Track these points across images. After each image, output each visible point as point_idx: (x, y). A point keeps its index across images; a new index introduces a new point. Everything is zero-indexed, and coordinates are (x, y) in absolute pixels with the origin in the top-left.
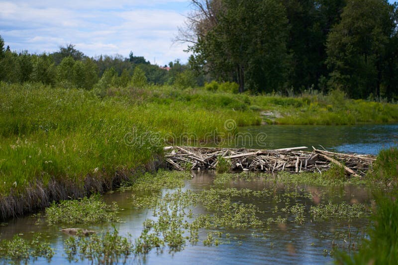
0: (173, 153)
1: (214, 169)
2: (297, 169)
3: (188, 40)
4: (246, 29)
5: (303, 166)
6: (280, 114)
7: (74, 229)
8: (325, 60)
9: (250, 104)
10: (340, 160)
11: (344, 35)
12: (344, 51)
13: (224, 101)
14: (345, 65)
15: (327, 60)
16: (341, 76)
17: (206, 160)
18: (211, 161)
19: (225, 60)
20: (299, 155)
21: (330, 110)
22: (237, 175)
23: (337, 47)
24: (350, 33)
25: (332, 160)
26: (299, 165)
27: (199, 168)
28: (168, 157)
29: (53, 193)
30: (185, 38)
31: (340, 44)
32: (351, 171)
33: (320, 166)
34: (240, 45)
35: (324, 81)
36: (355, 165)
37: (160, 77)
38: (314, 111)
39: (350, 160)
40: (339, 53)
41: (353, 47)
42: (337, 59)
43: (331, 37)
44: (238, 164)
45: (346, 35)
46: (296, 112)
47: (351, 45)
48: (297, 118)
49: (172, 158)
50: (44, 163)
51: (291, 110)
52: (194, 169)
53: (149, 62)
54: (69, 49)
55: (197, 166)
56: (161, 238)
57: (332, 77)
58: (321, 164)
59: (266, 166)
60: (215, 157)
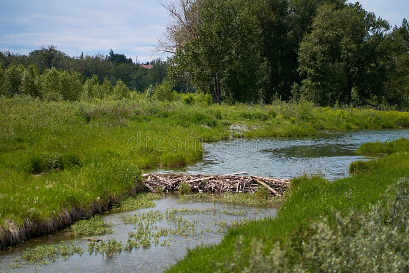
0: (149, 179)
1: (178, 190)
2: (237, 190)
3: (168, 50)
4: (221, 42)
5: (242, 187)
6: (247, 127)
7: (90, 238)
8: (298, 68)
9: (221, 118)
10: (268, 183)
11: (315, 44)
12: (315, 60)
13: (197, 117)
14: (316, 73)
15: (300, 68)
16: (312, 83)
17: (173, 184)
18: (177, 184)
19: (202, 70)
20: (240, 179)
21: (293, 122)
22: (195, 195)
23: (308, 55)
24: (321, 42)
25: (262, 183)
26: (239, 187)
27: (167, 190)
28: (146, 182)
29: (73, 215)
30: (164, 49)
31: (311, 52)
32: (274, 191)
33: (255, 187)
34: (216, 56)
35: (296, 88)
36: (279, 187)
37: (142, 76)
38: (278, 123)
39: (275, 183)
40: (310, 61)
41: (324, 56)
42: (308, 68)
43: (303, 45)
44: (195, 187)
45: (317, 44)
46: (261, 125)
47: (322, 53)
48: (262, 131)
49: (147, 183)
50: (67, 197)
51: (257, 124)
52: (164, 191)
53: (130, 60)
54: (51, 49)
55: (166, 189)
56: (138, 243)
57: (303, 84)
58: (255, 186)
59: (216, 188)
60: (179, 181)
